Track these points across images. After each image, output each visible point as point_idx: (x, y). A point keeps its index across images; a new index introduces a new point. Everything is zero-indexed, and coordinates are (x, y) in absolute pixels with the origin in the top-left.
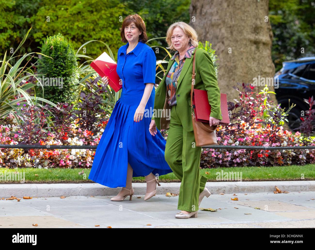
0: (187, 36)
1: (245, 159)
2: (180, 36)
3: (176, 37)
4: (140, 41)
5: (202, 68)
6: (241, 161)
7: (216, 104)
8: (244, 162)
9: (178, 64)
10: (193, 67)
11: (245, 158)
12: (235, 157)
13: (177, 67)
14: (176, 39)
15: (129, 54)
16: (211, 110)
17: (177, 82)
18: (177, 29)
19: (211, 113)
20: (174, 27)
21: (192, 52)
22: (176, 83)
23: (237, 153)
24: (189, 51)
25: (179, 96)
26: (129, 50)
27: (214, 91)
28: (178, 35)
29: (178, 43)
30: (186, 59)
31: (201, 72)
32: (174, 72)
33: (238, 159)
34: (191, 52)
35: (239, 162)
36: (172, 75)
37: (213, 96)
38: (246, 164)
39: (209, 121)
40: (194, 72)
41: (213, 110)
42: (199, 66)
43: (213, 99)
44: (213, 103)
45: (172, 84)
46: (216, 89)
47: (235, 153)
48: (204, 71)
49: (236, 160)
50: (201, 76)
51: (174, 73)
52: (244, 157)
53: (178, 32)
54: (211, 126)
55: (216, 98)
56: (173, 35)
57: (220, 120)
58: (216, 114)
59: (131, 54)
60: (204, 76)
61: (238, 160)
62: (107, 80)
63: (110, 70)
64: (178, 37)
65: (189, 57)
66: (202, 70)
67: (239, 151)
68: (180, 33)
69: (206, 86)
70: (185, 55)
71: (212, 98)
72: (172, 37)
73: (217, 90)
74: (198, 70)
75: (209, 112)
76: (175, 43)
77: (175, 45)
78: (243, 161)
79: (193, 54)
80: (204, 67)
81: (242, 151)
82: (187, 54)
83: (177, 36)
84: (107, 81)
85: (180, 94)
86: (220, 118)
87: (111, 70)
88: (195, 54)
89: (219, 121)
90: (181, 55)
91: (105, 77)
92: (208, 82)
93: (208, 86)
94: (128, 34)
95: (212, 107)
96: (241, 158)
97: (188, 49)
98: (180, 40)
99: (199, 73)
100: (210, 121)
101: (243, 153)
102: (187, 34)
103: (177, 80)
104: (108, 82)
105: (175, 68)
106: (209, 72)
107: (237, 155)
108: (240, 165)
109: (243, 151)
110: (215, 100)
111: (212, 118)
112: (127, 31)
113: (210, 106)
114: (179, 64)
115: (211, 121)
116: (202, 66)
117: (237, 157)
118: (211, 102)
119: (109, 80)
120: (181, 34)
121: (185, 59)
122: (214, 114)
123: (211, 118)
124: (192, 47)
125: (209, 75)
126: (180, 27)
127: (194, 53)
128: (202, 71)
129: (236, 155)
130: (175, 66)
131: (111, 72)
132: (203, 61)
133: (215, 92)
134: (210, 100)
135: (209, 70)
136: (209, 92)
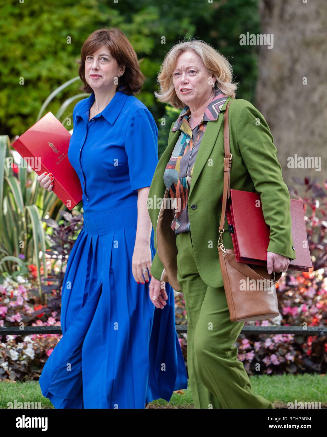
0: (209, 73)
1: (290, 357)
2: (193, 72)
3: (184, 74)
4: (120, 89)
5: (245, 141)
6: (282, 360)
7: (282, 223)
8: (289, 362)
9: (189, 137)
10: (224, 139)
11: (291, 355)
12: (268, 352)
13: (188, 142)
14: (183, 78)
15: (96, 119)
16: (271, 237)
17: (190, 176)
18: (188, 56)
19: (271, 243)
20: (182, 51)
21: (220, 107)
22: (188, 178)
23: (273, 341)
24: (213, 106)
25: (194, 207)
26: (95, 112)
27: (276, 194)
28: (188, 68)
29: (187, 87)
30: (208, 123)
31: (244, 150)
32: (182, 155)
33: (273, 357)
34: (217, 107)
35: (276, 363)
36: (178, 162)
37: (273, 204)
38: (294, 369)
39: (265, 262)
40: (227, 152)
41: (274, 238)
42: (239, 138)
43: (274, 211)
44: (275, 221)
45: (179, 182)
46: (279, 188)
47: (268, 343)
48: (250, 149)
49: (270, 359)
50: (244, 159)
51: (181, 157)
52: (289, 351)
53: (191, 61)
54: (270, 272)
55: (280, 208)
56: (177, 68)
57: (290, 259)
58: (282, 245)
59: (100, 119)
60: (251, 160)
61: (274, 359)
62: (50, 181)
63: (59, 158)
64: (189, 72)
65: (213, 119)
66: (246, 146)
67: (278, 338)
68: (194, 65)
69: (255, 183)
70: (205, 115)
71: (272, 209)
72: (175, 72)
73: (282, 190)
74: (237, 148)
75: (266, 241)
76: (181, 87)
77: (182, 90)
78: (286, 360)
79: (223, 112)
80: (251, 140)
81: (283, 336)
82: (208, 112)
83: (186, 72)
84: (48, 183)
85: (197, 204)
86: (290, 254)
87: (61, 156)
88: (227, 111)
89: (289, 261)
90: (196, 116)
91: (46, 174)
92: (261, 173)
93: (261, 184)
94: (92, 72)
95: (272, 231)
96: (282, 354)
97: (210, 100)
98: (193, 79)
99: (239, 153)
100: (269, 261)
101: (285, 342)
102: (209, 67)
103: (190, 172)
104: (51, 186)
105: (185, 145)
106: (261, 150)
107: (271, 348)
108: (279, 369)
109: (287, 337)
110: (278, 213)
111: (274, 254)
112: (90, 65)
113: (268, 227)
114: (191, 136)
115: (272, 262)
116: (245, 137)
117: (274, 352)
118: (269, 218)
119: (53, 182)
120: (196, 66)
121: (204, 123)
122: (277, 245)
123: (270, 255)
124: (220, 96)
125: (262, 157)
126: (194, 50)
127: (225, 109)
128: (246, 148)
129: (268, 347)
130: (184, 140)
131: (61, 161)
132: (247, 126)
133: (278, 195)
134: (266, 215)
135: (263, 147)
136: (264, 196)
